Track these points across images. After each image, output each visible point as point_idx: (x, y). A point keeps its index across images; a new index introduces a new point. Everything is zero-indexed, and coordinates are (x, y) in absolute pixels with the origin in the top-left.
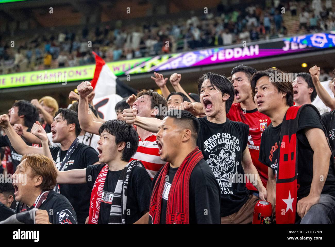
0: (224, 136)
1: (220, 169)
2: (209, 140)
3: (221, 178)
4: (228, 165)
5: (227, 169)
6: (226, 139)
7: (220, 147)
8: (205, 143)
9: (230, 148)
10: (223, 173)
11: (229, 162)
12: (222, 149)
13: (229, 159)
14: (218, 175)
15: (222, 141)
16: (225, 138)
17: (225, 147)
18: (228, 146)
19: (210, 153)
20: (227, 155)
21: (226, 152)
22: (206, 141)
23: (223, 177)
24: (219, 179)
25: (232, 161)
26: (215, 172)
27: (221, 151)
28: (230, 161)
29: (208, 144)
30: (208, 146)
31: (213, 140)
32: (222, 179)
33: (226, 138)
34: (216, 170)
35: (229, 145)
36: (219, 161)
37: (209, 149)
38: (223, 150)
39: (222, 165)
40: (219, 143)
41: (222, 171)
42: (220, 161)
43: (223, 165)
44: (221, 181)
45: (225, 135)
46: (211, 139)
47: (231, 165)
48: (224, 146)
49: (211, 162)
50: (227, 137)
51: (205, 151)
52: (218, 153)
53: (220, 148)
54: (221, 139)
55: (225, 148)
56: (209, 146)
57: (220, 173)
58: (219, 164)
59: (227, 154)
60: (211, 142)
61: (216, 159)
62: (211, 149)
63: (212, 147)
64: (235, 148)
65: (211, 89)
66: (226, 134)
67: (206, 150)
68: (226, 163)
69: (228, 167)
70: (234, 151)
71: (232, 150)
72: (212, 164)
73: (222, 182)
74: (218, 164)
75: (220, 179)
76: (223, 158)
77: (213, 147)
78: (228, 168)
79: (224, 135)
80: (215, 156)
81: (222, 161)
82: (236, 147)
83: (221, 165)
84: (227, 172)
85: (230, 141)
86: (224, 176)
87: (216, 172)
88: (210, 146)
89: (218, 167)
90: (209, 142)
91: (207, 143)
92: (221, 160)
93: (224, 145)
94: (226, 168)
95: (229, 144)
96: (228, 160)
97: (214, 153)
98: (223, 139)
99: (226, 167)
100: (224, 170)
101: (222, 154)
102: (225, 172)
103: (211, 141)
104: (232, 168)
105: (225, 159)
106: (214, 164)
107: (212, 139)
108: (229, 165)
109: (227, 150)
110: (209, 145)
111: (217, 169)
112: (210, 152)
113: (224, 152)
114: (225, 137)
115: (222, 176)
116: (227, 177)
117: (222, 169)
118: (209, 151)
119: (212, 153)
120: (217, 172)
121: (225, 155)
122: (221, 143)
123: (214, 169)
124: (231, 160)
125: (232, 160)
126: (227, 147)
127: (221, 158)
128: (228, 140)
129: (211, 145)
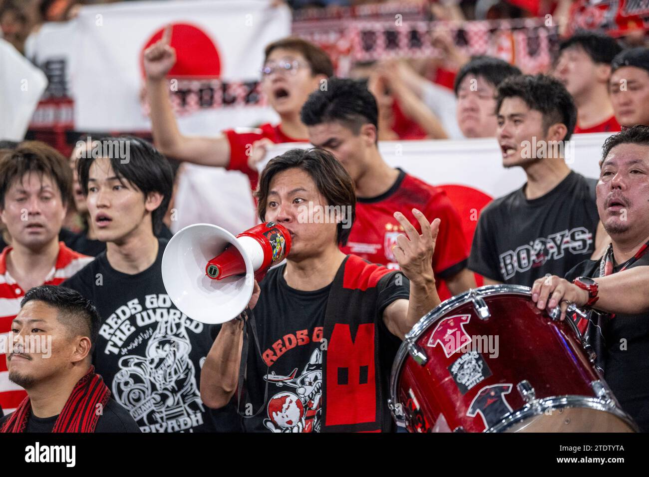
0: (152, 303)
1: (154, 388)
2: (109, 321)
3: (163, 409)
4: (173, 373)
5: (173, 384)
6: (159, 311)
7: (144, 333)
8: (101, 332)
9: (172, 331)
10: (164, 398)
11: (175, 366)
12: (150, 337)
13: (172, 358)
14: (154, 404)
15: (149, 317)
16: (154, 310)
17: (157, 331)
18: (166, 328)
19: (120, 355)
20: (165, 351)
21: (162, 343)
22: (105, 327)
23: (168, 407)
24: (158, 412)
25: (182, 361)
26: (145, 399)
27: (150, 342)
28: (177, 364)
29: (109, 334)
30: (111, 337)
31: (119, 322)
32: (166, 411)
33: (159, 308)
34: (144, 392)
35: (169, 325)
36: (149, 370)
37: (115, 345)
38: (155, 338)
39: (157, 378)
40: (140, 323)
41: (160, 392)
42: (151, 369)
43: (159, 377)
44: (166, 415)
45: (155, 300)
46: (115, 319)
47: (182, 371)
48: (154, 330)
49: (127, 378)
50: (161, 304)
51: (107, 352)
52: (141, 350)
53: (146, 336)
54: (144, 314)
55: (159, 334)
56: (114, 338)
57: (158, 398)
58: (148, 377)
59: (167, 347)
60: (115, 327)
61: (138, 365)
62: (120, 343)
63: (120, 339)
64: (187, 329)
65: (116, 188)
66: (158, 297)
67: (109, 351)
68: (168, 371)
69: (175, 378)
70: (183, 336)
71: (177, 335)
72: (131, 381)
73: (168, 419)
74: (146, 377)
75: (161, 412)
76: (156, 361)
77: (124, 338)
78: (177, 382)
79: (152, 300)
80: (135, 359)
81: (156, 368)
82: (187, 325)
83: (154, 378)
84: (174, 391)
85: (169, 312)
86: (170, 402)
87: (147, 399)
88: (116, 336)
89: (147, 384)
90: (111, 327)
91: (109, 331)
92: (153, 366)
93: (154, 326)
94: (170, 382)
95: (166, 322)
96: (170, 361)
97: (130, 352)
98: (151, 312)
99: (168, 380)
100: (165, 389)
101: (153, 352)
102: (169, 394)
103: (116, 323)
104: (184, 380)
105: (162, 360)
106: (137, 379)
107: (118, 317)
108: (176, 372)
109: (164, 337)
110: (114, 334)
111: (147, 389)
112: (120, 351)
113: (156, 344)
114: (155, 305)
115: (164, 403)
116: (178, 403)
117: (158, 386)
118: (116, 351)
119: (126, 355)
120: (150, 397)
121: (160, 351)
122: (147, 322)
123: (139, 393)
124: (178, 360)
125: (181, 358)
126: (163, 331)
127: (152, 361)
128: (165, 311)
129: (118, 333)
